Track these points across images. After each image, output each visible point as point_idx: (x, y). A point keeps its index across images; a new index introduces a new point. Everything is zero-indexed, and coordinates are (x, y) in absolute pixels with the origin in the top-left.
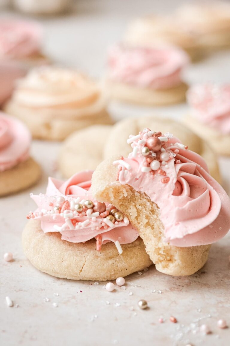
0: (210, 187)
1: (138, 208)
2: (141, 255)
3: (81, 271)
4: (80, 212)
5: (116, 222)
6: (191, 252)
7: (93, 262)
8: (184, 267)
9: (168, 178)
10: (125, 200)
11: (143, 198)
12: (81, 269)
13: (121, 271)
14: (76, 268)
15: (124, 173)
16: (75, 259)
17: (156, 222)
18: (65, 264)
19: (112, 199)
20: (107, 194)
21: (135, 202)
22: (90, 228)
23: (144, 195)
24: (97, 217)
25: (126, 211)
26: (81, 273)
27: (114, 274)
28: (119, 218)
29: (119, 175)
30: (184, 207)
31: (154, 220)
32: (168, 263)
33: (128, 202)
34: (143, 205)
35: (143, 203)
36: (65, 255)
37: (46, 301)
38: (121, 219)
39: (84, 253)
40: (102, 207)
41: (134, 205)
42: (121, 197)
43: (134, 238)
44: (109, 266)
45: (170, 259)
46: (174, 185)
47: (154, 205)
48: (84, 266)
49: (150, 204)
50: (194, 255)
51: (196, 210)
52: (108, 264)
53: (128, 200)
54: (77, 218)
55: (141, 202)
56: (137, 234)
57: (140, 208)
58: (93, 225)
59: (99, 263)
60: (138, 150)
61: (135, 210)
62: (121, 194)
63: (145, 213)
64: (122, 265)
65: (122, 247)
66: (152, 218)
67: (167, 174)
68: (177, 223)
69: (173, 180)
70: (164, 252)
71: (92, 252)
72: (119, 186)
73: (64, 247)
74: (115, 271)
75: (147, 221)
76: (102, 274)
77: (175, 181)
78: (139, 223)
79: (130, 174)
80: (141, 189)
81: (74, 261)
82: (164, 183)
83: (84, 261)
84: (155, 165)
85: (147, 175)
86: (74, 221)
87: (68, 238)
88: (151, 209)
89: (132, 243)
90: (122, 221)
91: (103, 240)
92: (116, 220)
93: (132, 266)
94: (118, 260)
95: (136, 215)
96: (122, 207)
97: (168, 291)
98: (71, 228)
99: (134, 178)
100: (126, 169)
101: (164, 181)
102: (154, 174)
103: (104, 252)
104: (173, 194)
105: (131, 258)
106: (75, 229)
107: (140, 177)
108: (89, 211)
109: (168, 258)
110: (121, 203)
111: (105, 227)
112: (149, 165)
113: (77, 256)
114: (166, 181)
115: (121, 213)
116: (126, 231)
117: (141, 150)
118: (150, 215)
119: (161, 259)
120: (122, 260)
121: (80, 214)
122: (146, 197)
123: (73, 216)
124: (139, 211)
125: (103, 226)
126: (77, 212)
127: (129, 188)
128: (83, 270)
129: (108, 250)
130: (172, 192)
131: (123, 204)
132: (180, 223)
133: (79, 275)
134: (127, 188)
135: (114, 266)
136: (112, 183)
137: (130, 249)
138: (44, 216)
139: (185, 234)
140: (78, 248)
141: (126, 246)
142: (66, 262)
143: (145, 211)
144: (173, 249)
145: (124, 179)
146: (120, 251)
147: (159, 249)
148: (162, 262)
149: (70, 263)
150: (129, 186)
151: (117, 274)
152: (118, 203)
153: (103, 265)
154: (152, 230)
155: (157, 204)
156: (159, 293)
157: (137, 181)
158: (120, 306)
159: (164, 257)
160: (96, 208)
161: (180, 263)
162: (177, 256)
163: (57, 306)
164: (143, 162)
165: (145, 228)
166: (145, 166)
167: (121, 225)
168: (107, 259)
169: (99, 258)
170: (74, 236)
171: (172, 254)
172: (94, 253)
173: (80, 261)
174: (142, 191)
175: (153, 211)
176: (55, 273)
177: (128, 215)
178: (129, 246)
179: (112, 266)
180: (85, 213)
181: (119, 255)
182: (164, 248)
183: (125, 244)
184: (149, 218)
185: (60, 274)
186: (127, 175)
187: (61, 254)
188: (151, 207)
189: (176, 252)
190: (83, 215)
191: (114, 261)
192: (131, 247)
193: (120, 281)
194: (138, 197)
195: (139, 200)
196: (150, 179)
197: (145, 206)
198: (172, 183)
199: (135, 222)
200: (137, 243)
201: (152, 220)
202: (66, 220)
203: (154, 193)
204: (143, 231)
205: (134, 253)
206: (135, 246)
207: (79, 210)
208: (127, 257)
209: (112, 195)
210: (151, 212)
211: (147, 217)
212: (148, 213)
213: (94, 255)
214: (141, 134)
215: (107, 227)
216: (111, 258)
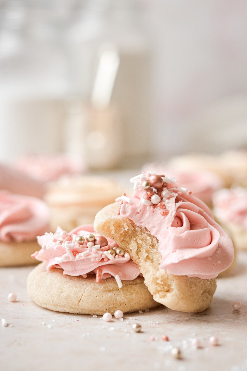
0: (212, 228)
1: (138, 243)
2: (141, 293)
3: (79, 301)
4: (80, 244)
5: (117, 256)
6: (190, 284)
7: (92, 293)
8: (181, 299)
9: (168, 211)
10: (127, 236)
11: (144, 233)
12: (79, 300)
13: (120, 305)
14: (75, 298)
15: (124, 207)
16: (74, 290)
17: (155, 255)
18: (64, 294)
19: (113, 232)
20: (109, 227)
21: (136, 237)
22: (90, 259)
23: (145, 230)
24: (97, 250)
25: (127, 247)
26: (80, 303)
27: (113, 308)
28: (120, 252)
29: (120, 208)
30: (182, 235)
31: (154, 254)
32: (165, 293)
33: (130, 238)
34: (144, 240)
35: (144, 238)
36: (64, 286)
37: (41, 325)
38: (122, 254)
39: (83, 285)
40: (104, 242)
41: (135, 240)
42: (122, 232)
43: (135, 276)
44: (108, 298)
45: (167, 290)
46: (173, 217)
47: (154, 239)
48: (83, 297)
49: (150, 238)
50: (192, 288)
51: (194, 240)
52: (107, 296)
53: (129, 236)
54: (78, 248)
55: (142, 237)
56: (138, 271)
57: (140, 242)
58: (93, 255)
59: (97, 294)
60: (138, 184)
61: (136, 244)
62: (122, 228)
63: (144, 247)
64: (121, 298)
65: (122, 283)
66: (152, 252)
67: (166, 207)
68: (174, 250)
69: (172, 212)
70: (161, 282)
71: (92, 285)
72: (120, 220)
73: (65, 280)
74: (114, 304)
75: (147, 254)
76: (100, 306)
77: (174, 213)
78: (139, 258)
79: (131, 206)
80: (142, 223)
81: (73, 292)
82: (163, 215)
83: (83, 291)
84: (155, 198)
85: (147, 208)
86: (75, 252)
87: (69, 272)
88: (151, 243)
89: (133, 281)
90: (123, 256)
91: (103, 273)
92: (116, 254)
93: (131, 302)
94: (117, 293)
95: (136, 249)
96: (123, 243)
97: (166, 323)
98: (71, 258)
99: (135, 212)
100: (127, 203)
101: (163, 213)
102: (154, 208)
103: (104, 285)
104: (172, 226)
105: (131, 294)
106: (76, 260)
107: (141, 210)
108: (89, 244)
109: (166, 288)
110: (122, 238)
111: (105, 260)
112: (149, 198)
113: (77, 287)
114: (166, 214)
115: (122, 248)
116: (127, 268)
117: (142, 184)
118: (150, 250)
119: (159, 289)
120: (121, 294)
121: (81, 245)
122: (147, 232)
123: (74, 247)
124: (140, 246)
125: (103, 258)
126: (78, 244)
127: (130, 223)
128: (81, 300)
129: (108, 283)
130: (171, 224)
131: (124, 239)
132: (177, 250)
133: (77, 307)
134: (128, 223)
135: (113, 299)
136: (113, 217)
137: (131, 286)
138: (47, 248)
139: (181, 260)
140: (78, 281)
141: (127, 283)
142: (66, 293)
143: (145, 245)
144: (170, 277)
145: (124, 212)
146: (120, 285)
147: (157, 278)
148: (160, 293)
149: (69, 293)
150: (131, 221)
151: (116, 308)
152: (120, 238)
153: (102, 296)
154: (152, 263)
155: (157, 237)
156: (156, 324)
157: (138, 214)
158: (114, 330)
159: (162, 287)
160: (97, 242)
161: (177, 293)
162: (174, 286)
163: (52, 328)
164: (143, 195)
165: (145, 262)
166: (145, 199)
167: (121, 259)
168: (106, 291)
169: (98, 291)
170: (75, 270)
171: (169, 283)
172: (93, 286)
173: (79, 291)
174: (143, 225)
175: (153, 246)
176: (54, 305)
177: (129, 251)
178: (131, 283)
179: (111, 298)
180: (86, 245)
181: (118, 290)
182: (162, 278)
183: (126, 281)
184: (149, 252)
185: (60, 306)
186: (128, 209)
187: (61, 285)
188: (152, 242)
189: (173, 281)
190: (84, 247)
191: (113, 294)
192: (132, 284)
193: (118, 313)
194: (138, 232)
195: (140, 235)
196: (150, 213)
197: (145, 241)
198: (171, 215)
199: (135, 258)
200: (138, 281)
201: (152, 254)
202: (66, 250)
203: (154, 227)
204: (143, 265)
205: (134, 290)
206: (136, 284)
207: (80, 242)
208: (127, 292)
209: (112, 228)
210: (151, 247)
211: (147, 251)
212: (148, 247)
213: (94, 287)
214: (144, 173)
215: (107, 260)
216: (110, 291)
